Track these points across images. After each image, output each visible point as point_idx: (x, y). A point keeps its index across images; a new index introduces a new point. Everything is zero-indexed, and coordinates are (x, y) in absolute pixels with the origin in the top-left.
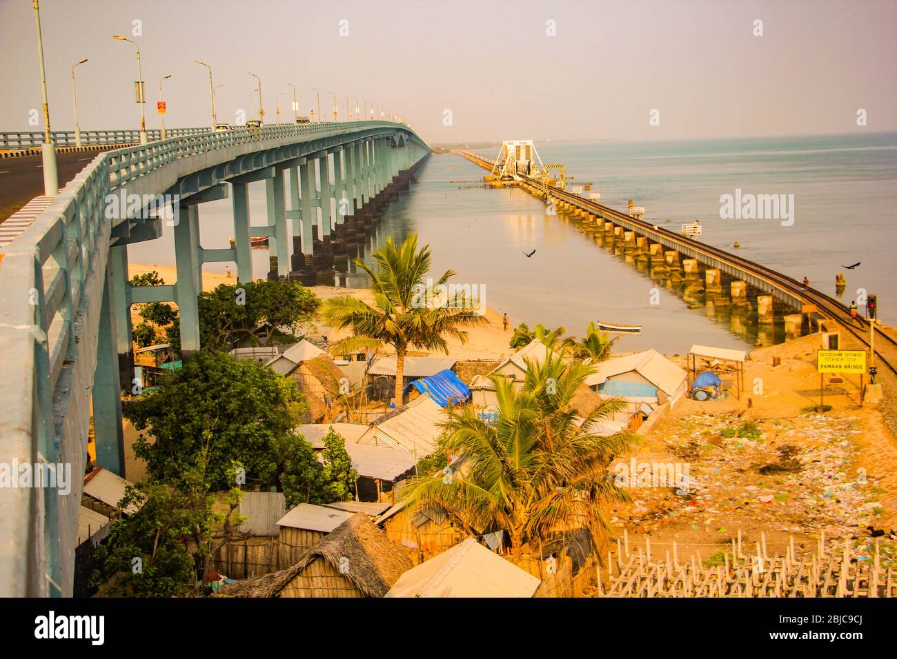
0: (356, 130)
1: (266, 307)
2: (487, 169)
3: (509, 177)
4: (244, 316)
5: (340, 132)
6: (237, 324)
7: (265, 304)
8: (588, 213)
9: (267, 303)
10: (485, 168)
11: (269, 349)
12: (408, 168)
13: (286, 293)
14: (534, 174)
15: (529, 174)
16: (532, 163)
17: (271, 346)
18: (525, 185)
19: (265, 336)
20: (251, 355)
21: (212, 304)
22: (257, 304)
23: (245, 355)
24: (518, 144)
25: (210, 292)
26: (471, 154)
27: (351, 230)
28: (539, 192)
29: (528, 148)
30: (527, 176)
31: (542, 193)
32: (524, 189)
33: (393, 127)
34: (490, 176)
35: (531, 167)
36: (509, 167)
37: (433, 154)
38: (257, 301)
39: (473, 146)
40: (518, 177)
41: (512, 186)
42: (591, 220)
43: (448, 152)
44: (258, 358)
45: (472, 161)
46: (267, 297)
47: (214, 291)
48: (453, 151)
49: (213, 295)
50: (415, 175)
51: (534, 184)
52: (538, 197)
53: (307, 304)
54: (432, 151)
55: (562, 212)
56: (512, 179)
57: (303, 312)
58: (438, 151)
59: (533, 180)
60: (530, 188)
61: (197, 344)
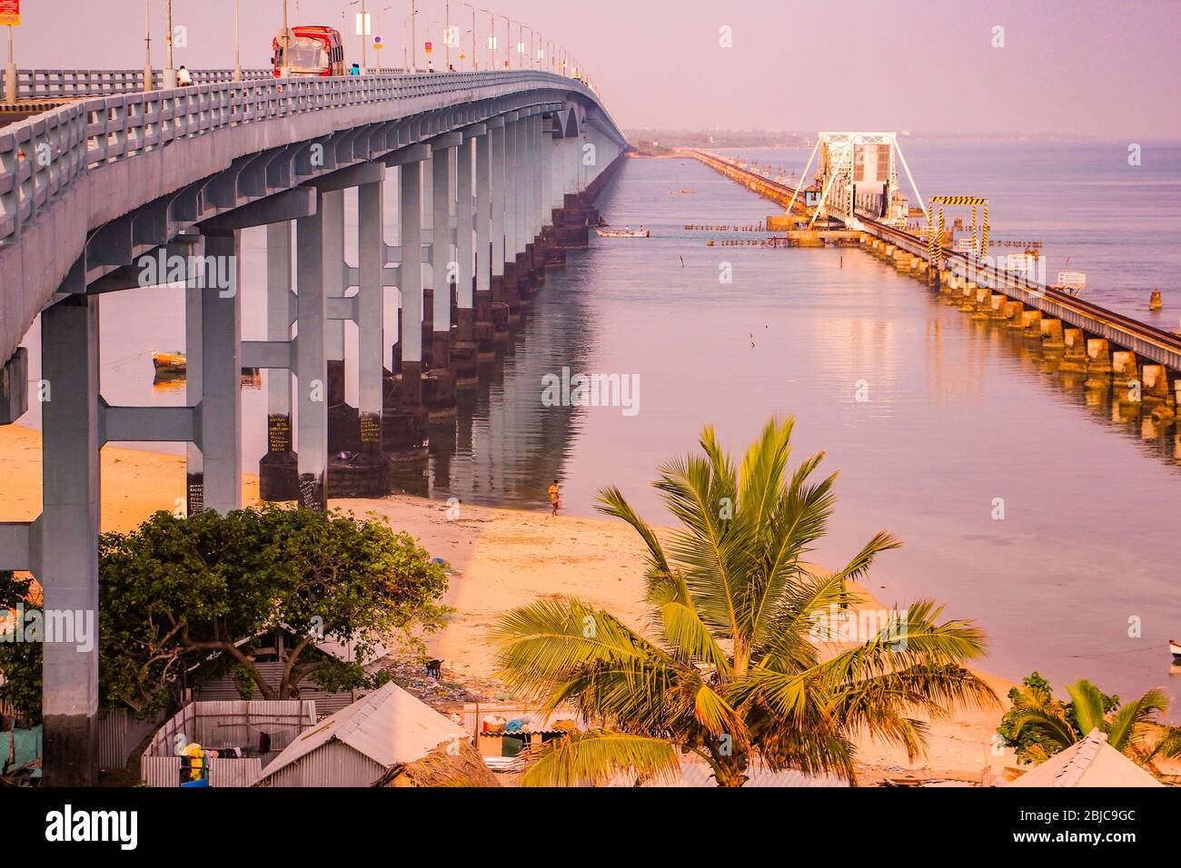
0: (492, 92)
1: (286, 586)
2: (770, 198)
3: (831, 219)
4: (223, 608)
5: (459, 96)
6: (201, 629)
7: (286, 577)
8: (1057, 323)
9: (292, 574)
10: (764, 196)
11: (291, 706)
12: (583, 189)
13: (344, 545)
14: (897, 216)
15: (883, 214)
16: (892, 188)
17: (294, 694)
18: (876, 243)
19: (274, 658)
20: (240, 720)
21: (135, 571)
22: (263, 574)
23: (221, 720)
24: (859, 142)
25: (126, 533)
26: (724, 159)
27: (463, 345)
28: (914, 262)
29: (883, 151)
30: (878, 219)
31: (924, 266)
32: (870, 251)
33: (563, 87)
34: (784, 216)
35: (890, 200)
36: (835, 196)
37: (631, 154)
38: (261, 566)
39: (728, 141)
40: (856, 221)
41: (840, 243)
42: (1070, 341)
43: (667, 151)
44: (256, 731)
45: (731, 178)
46: (291, 557)
47: (138, 531)
48: (678, 151)
49: (136, 544)
50: (596, 206)
51: (900, 242)
52: (911, 274)
53: (402, 580)
54: (630, 149)
55: (983, 316)
56: (840, 225)
57: (391, 603)
58: (645, 150)
59: (895, 231)
60: (889, 250)
61: (89, 699)
